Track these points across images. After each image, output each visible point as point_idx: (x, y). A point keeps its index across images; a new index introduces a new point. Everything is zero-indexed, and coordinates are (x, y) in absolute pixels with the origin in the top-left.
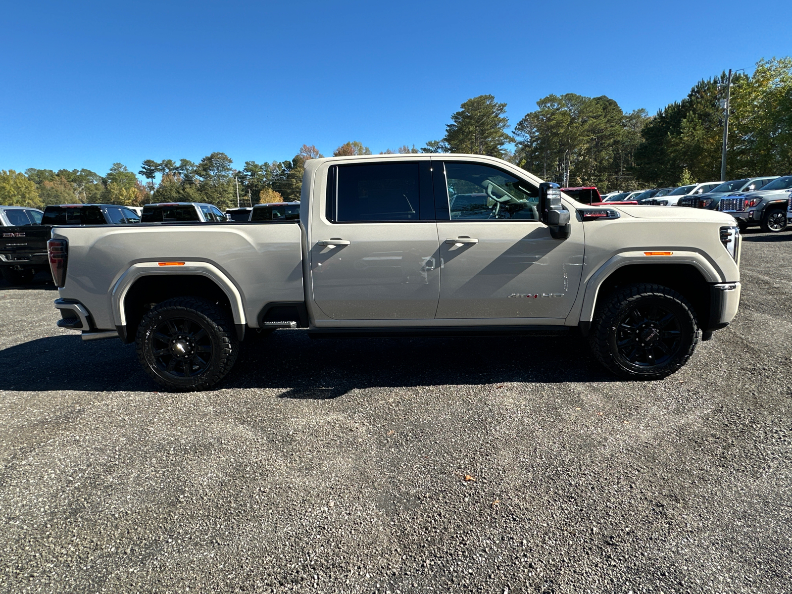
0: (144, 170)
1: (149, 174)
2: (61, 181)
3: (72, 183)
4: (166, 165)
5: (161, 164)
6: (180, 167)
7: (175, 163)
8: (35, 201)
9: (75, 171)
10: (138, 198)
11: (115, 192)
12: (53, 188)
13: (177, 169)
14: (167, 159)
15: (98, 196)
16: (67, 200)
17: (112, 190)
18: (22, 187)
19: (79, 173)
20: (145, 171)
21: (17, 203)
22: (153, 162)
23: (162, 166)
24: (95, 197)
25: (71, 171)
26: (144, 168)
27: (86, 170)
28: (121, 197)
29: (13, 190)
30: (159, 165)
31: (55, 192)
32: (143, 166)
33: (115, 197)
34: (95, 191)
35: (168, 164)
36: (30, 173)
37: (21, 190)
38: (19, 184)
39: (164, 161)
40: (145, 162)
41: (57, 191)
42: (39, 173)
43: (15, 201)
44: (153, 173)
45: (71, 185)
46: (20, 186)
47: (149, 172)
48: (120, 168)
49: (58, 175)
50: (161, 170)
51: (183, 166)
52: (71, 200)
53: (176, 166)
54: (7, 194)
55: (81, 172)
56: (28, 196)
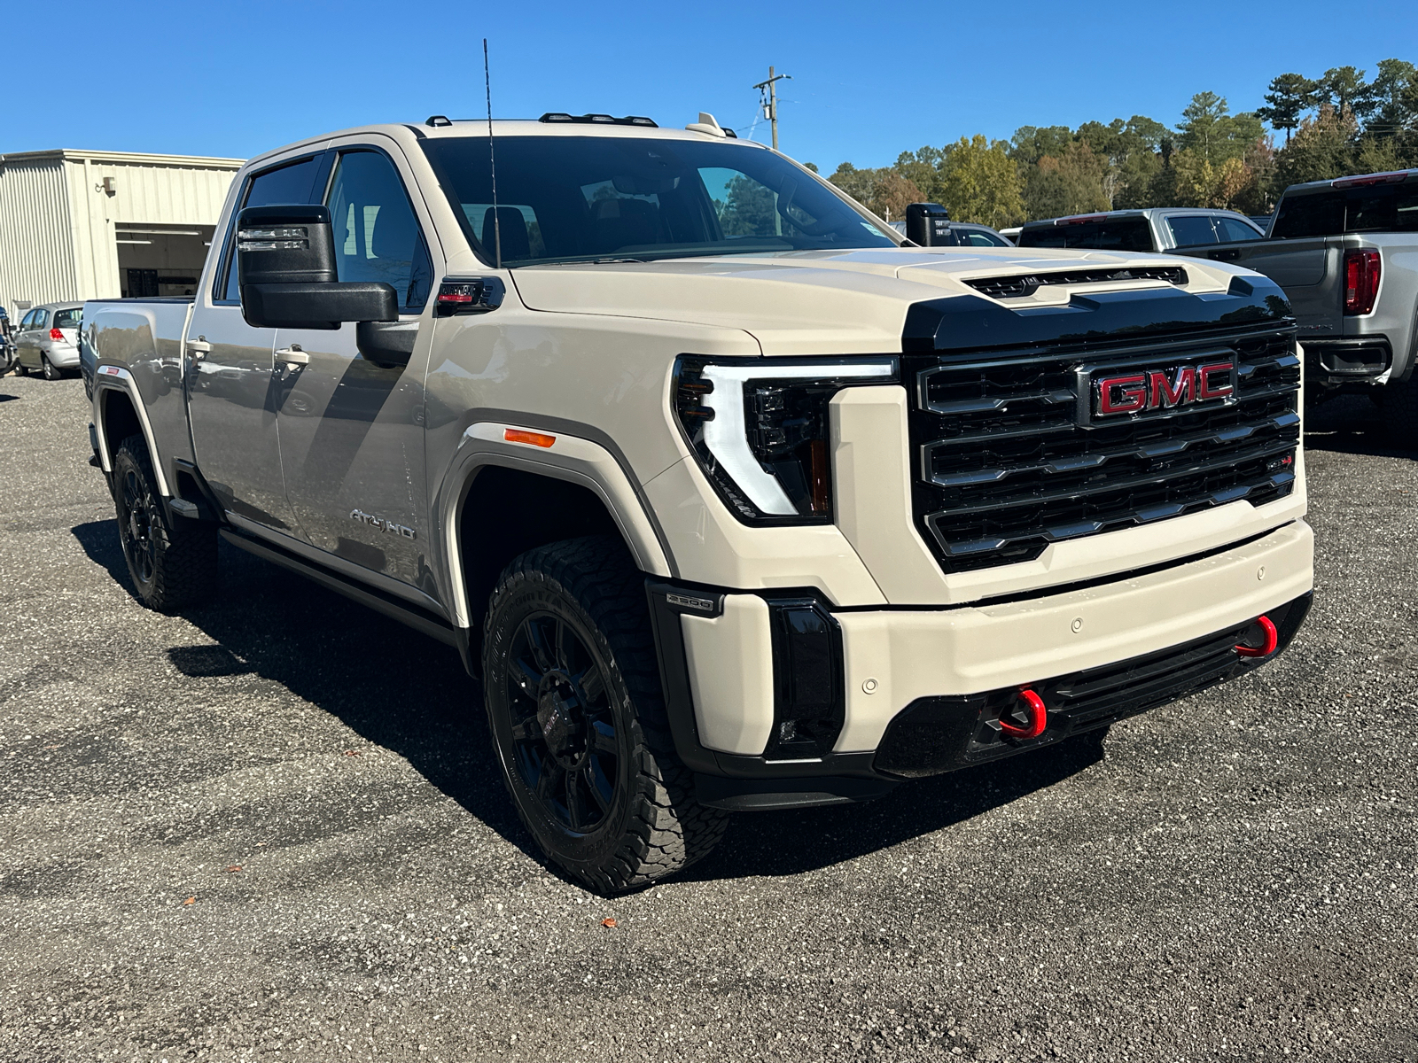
0: (1272, 106)
1: (1283, 115)
2: (1079, 154)
3: (1103, 156)
4: (1335, 86)
5: (1321, 82)
6: (1376, 85)
7: (1361, 74)
8: (1011, 207)
9: (1117, 124)
10: (1226, 186)
11: (1186, 173)
12: (1055, 172)
13: (1365, 91)
14: (1338, 67)
15: (1144, 188)
16: (1081, 202)
17: (1179, 170)
18: (992, 174)
19: (1126, 128)
20: (1274, 107)
21: (977, 214)
22: (1299, 79)
23: (1322, 89)
24: (1137, 191)
25: (1107, 126)
26: (1271, 99)
27: (1142, 118)
28: (1197, 187)
29: (974, 183)
30: (1315, 87)
31: (1058, 182)
32: (1271, 93)
33: (1184, 188)
34: (1139, 174)
35: (1340, 81)
36: (1021, 140)
37: (988, 183)
38: (986, 169)
39: (1329, 73)
40: (1277, 83)
41: (1061, 180)
42: (1040, 137)
43: (974, 210)
44: (1295, 110)
45: (1099, 160)
46: (987, 172)
47: (1283, 109)
48: (1209, 106)
49: (1076, 139)
50: (1319, 100)
51: (1385, 81)
52: (1090, 200)
53: (1363, 83)
54: (960, 193)
55: (1130, 124)
56: (999, 195)
